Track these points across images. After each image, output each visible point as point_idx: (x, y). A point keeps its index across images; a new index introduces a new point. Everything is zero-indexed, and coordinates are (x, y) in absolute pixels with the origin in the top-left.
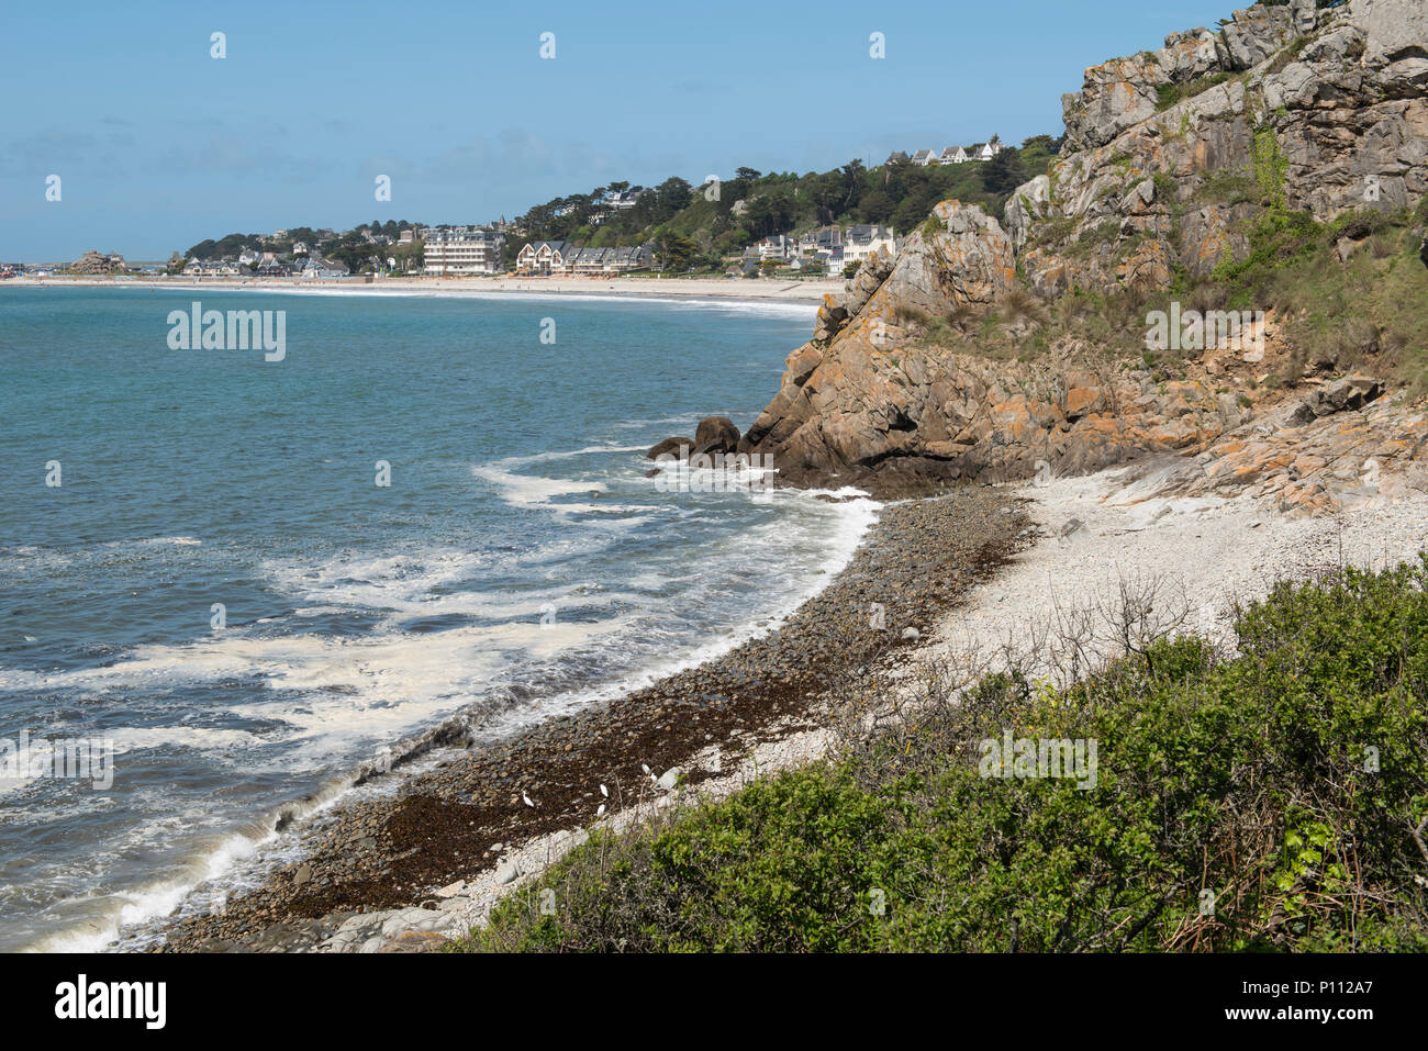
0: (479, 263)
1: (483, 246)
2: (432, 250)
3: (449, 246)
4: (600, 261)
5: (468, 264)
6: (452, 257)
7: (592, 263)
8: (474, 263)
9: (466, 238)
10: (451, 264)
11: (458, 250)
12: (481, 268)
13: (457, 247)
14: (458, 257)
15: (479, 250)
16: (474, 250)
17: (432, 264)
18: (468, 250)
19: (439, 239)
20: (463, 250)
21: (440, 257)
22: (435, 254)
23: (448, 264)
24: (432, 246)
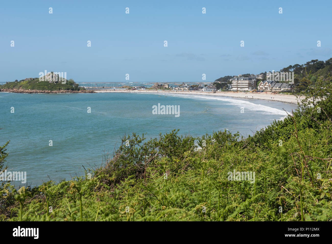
0: (247, 87)
1: (248, 82)
2: (234, 83)
3: (239, 82)
4: (280, 87)
5: (243, 88)
6: (240, 85)
7: (278, 88)
8: (245, 87)
9: (243, 79)
10: (239, 87)
11: (241, 83)
12: (247, 89)
13: (241, 82)
14: (241, 85)
15: (247, 83)
16: (245, 83)
17: (234, 87)
18: (244, 83)
19: (236, 80)
20: (242, 83)
21: (236, 85)
22: (235, 84)
23: (238, 87)
24: (234, 82)
